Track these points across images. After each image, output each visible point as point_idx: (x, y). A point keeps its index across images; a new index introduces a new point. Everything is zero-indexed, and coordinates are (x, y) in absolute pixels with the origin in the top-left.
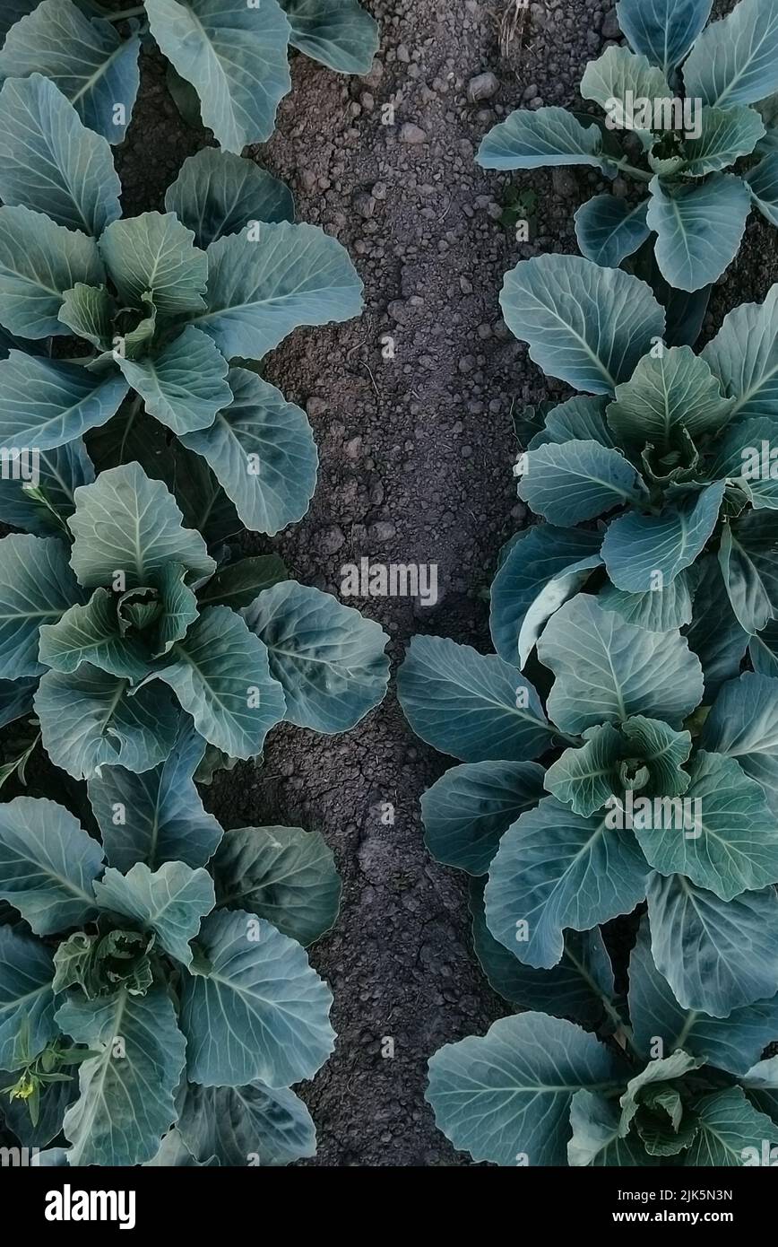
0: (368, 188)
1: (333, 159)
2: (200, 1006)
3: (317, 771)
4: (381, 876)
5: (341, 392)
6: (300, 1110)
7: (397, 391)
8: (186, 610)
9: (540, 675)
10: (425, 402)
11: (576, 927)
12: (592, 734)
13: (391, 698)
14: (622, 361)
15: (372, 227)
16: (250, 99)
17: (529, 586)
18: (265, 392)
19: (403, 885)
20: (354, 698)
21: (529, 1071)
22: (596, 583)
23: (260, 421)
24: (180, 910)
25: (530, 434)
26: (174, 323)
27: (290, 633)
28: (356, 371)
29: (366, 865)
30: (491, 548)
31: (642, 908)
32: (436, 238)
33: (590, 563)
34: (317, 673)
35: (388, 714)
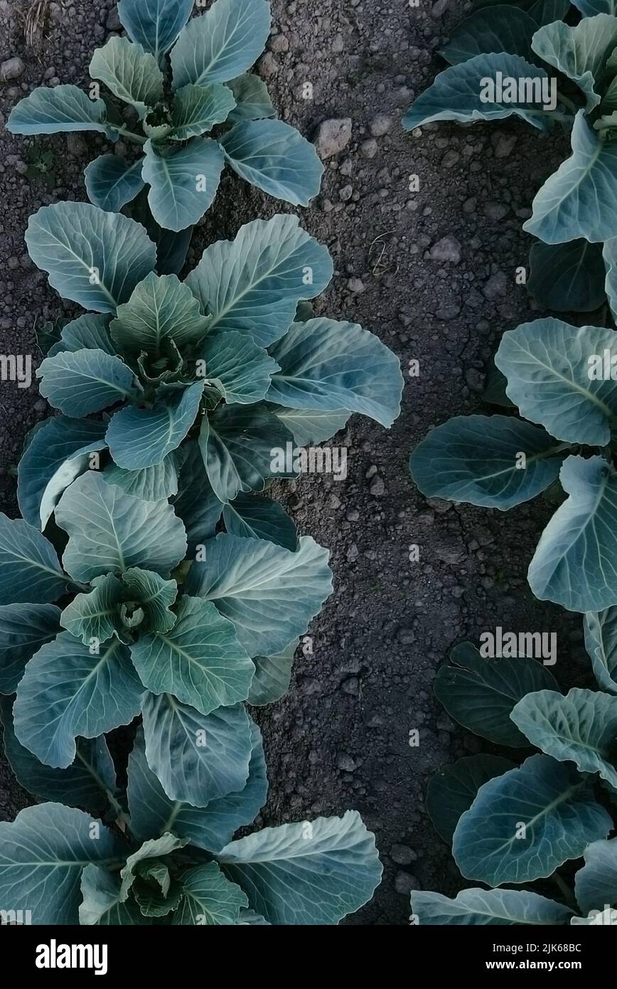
9: (57, 536)
11: (86, 735)
12: (98, 582)
14: (121, 287)
17: (48, 465)
21: (49, 849)
22: (103, 464)
25: (49, 344)
30: (18, 434)
31: (138, 721)
33: (98, 446)
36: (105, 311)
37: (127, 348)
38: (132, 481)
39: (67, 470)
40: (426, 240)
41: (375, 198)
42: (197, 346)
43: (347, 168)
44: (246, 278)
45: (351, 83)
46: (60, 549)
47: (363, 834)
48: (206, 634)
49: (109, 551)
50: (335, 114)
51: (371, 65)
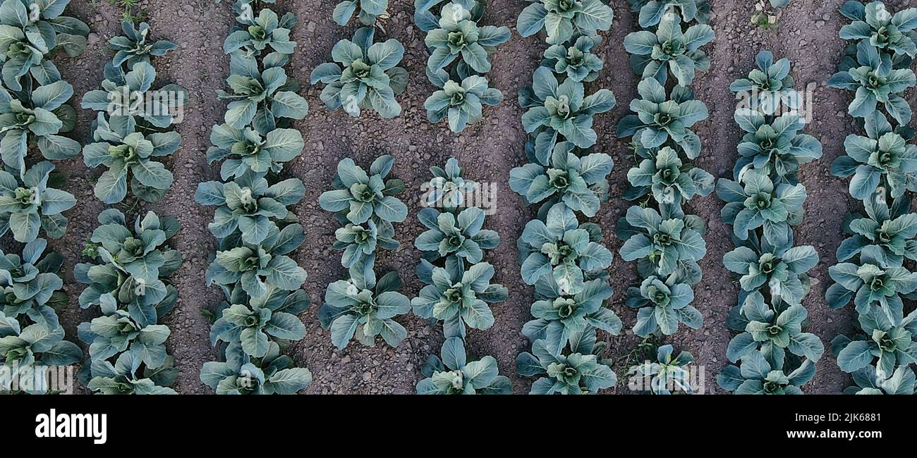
0: (708, 89)
1: (701, 83)
2: (680, 248)
3: (699, 206)
4: (713, 228)
5: (703, 130)
6: (699, 269)
7: (715, 129)
8: (677, 173)
9: (743, 184)
10: (721, 132)
11: (750, 229)
12: (752, 195)
13: (715, 191)
14: (757, 126)
15: (709, 97)
16: (687, 77)
17: (740, 168)
18: (691, 133)
19: (717, 232)
20: (708, 190)
21: (742, 259)
22: (752, 168)
23: (689, 138)
24: (677, 229)
25: (740, 140)
26: (673, 120)
27: (695, 178)
28: (706, 126)
29: (710, 226)
30: (734, 161)
31: (762, 226)
32: (722, 99)
33: (751, 164)
34: (701, 185)
35: (714, 195)
36: (753, 132)
37: (758, 141)
38: (758, 171)
39: (744, 169)
40: (836, 112)
41: (823, 101)
42: (775, 140)
43: (816, 94)
44: (786, 125)
45: (817, 72)
46: (744, 188)
47: (815, 252)
48: (778, 207)
49: (756, 189)
50: (813, 81)
51: (822, 68)
